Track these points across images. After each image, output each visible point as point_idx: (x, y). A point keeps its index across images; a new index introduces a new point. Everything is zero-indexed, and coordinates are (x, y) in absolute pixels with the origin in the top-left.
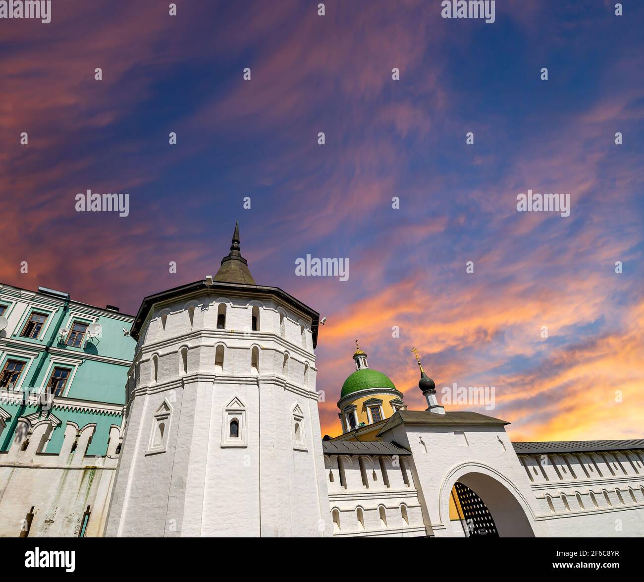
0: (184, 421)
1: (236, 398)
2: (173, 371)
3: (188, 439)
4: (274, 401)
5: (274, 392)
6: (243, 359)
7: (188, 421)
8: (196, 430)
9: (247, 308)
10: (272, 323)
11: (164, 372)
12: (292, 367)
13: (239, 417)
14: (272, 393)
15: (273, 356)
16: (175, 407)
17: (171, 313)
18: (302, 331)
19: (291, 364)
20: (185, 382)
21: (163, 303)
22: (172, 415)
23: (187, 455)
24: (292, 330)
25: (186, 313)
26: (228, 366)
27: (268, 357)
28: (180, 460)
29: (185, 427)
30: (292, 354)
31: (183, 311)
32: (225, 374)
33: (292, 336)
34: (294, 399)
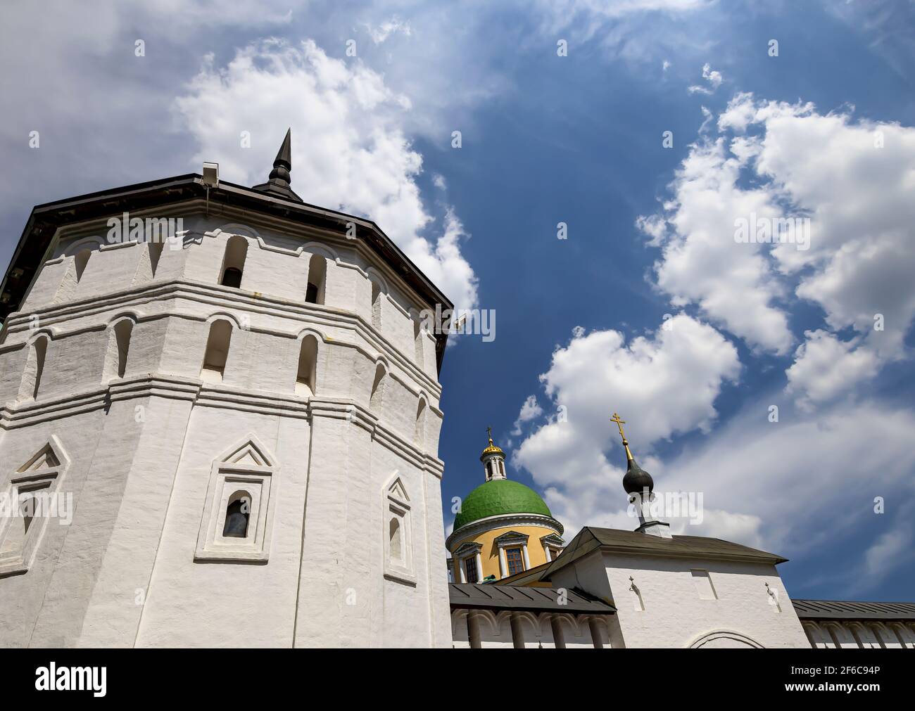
0: (96, 490)
1: (251, 443)
2: (86, 372)
3: (101, 535)
4: (347, 458)
5: (347, 439)
6: (277, 358)
7: (106, 490)
8: (126, 513)
9: (297, 256)
10: (354, 295)
11: (61, 375)
12: (391, 396)
13: (251, 489)
14: (343, 440)
15: (352, 362)
16: (76, 458)
17: (102, 247)
18: (416, 331)
19: (391, 390)
20: (113, 397)
21: (86, 225)
22: (63, 477)
23: (91, 578)
24: (395, 322)
25: (142, 249)
26: (236, 372)
27: (339, 361)
28: (65, 591)
29: (96, 503)
30: (392, 369)
31: (133, 244)
32: (228, 385)
33: (394, 333)
34: (390, 467)
